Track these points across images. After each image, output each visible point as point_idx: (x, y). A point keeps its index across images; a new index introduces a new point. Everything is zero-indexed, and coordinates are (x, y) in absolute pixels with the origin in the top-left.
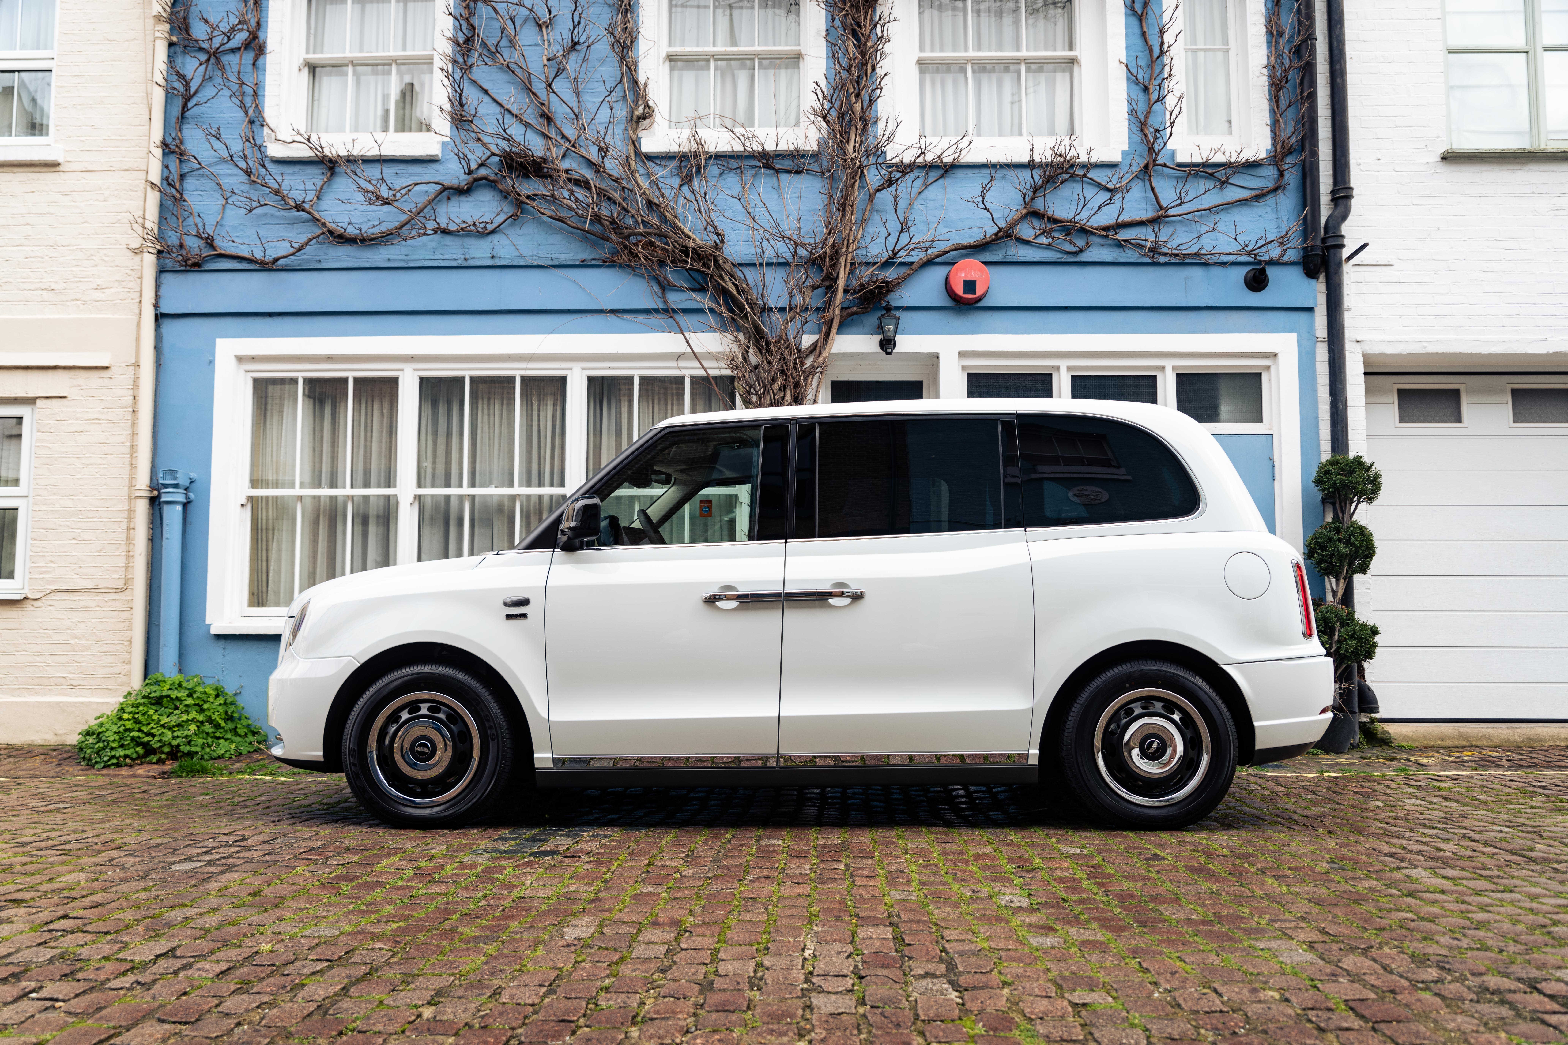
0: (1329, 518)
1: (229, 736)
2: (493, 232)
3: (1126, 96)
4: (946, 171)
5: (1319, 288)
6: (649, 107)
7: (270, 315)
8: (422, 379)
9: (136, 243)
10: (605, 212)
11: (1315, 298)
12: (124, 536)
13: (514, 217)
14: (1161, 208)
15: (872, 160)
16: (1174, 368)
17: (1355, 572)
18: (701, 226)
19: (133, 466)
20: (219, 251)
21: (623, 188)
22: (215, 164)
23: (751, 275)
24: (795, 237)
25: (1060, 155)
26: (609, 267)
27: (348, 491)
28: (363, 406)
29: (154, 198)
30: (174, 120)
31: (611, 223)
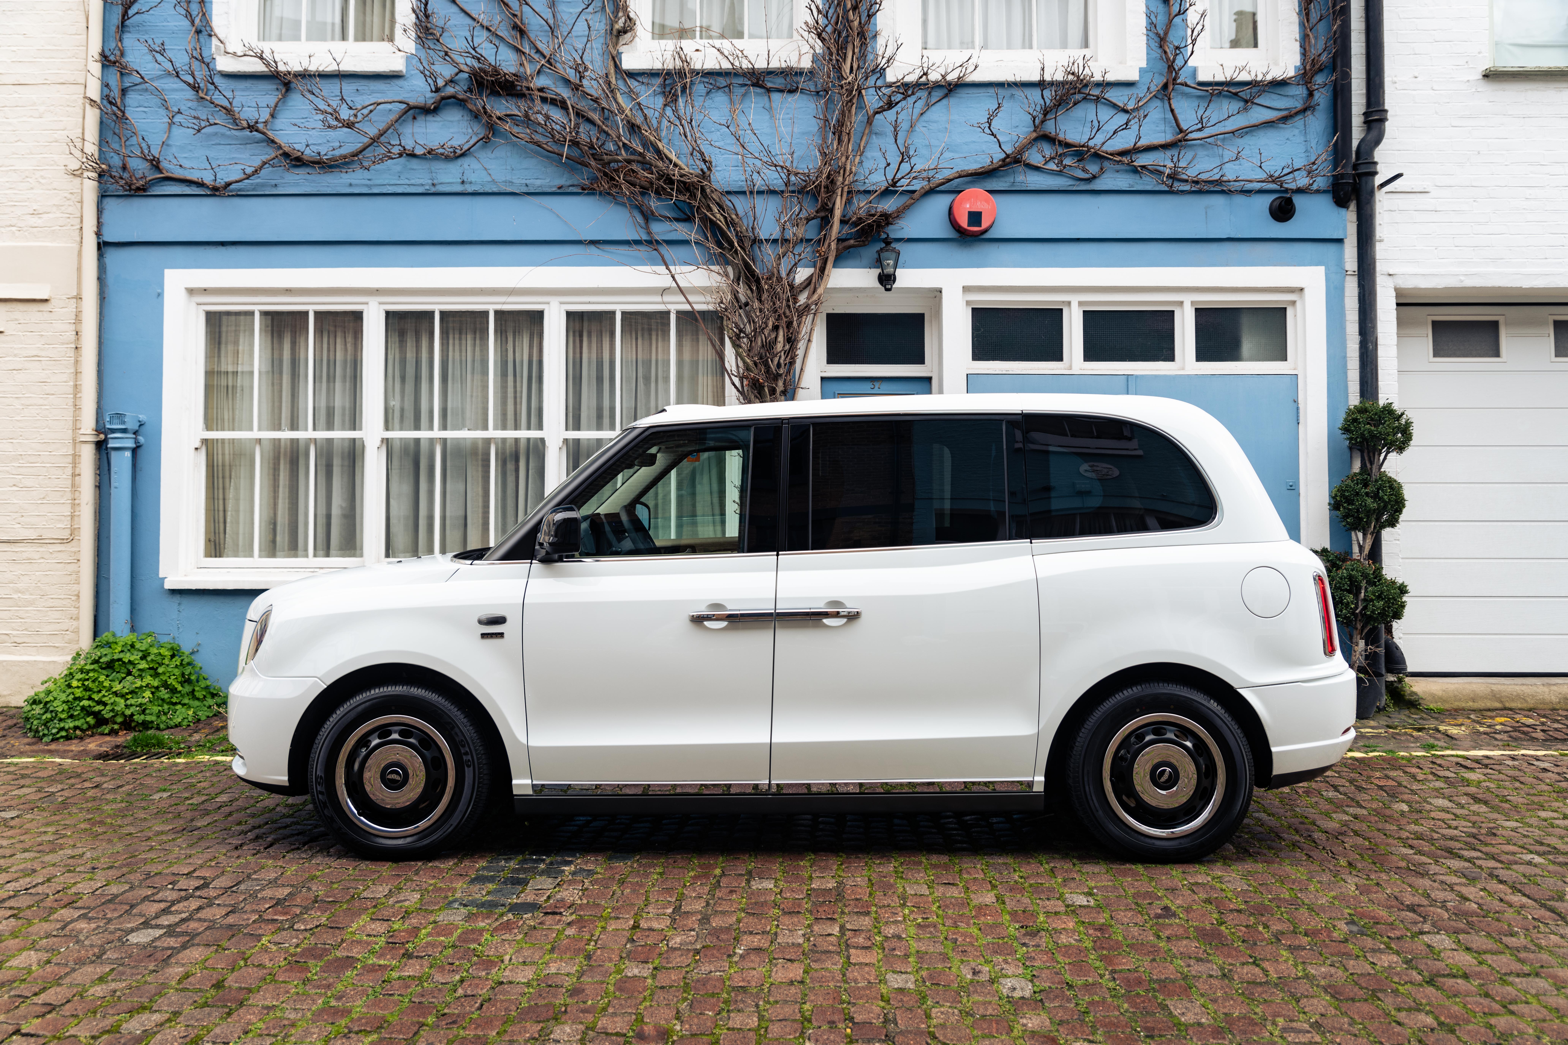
0: (1357, 467)
1: (186, 701)
2: (463, 155)
3: (1144, 9)
4: (950, 91)
5: (1348, 219)
6: (630, 19)
7: (223, 244)
8: (388, 313)
9: (75, 165)
10: (583, 137)
11: (1345, 229)
12: (70, 482)
13: (485, 141)
14: (1181, 131)
15: (871, 81)
16: (1192, 303)
17: (1383, 526)
18: (687, 150)
19: (77, 408)
20: (166, 174)
21: (603, 109)
22: (159, 77)
23: (741, 205)
24: (788, 164)
25: (1073, 74)
26: (588, 194)
27: (310, 434)
28: (325, 340)
29: (93, 116)
30: (114, 29)
31: (589, 148)
